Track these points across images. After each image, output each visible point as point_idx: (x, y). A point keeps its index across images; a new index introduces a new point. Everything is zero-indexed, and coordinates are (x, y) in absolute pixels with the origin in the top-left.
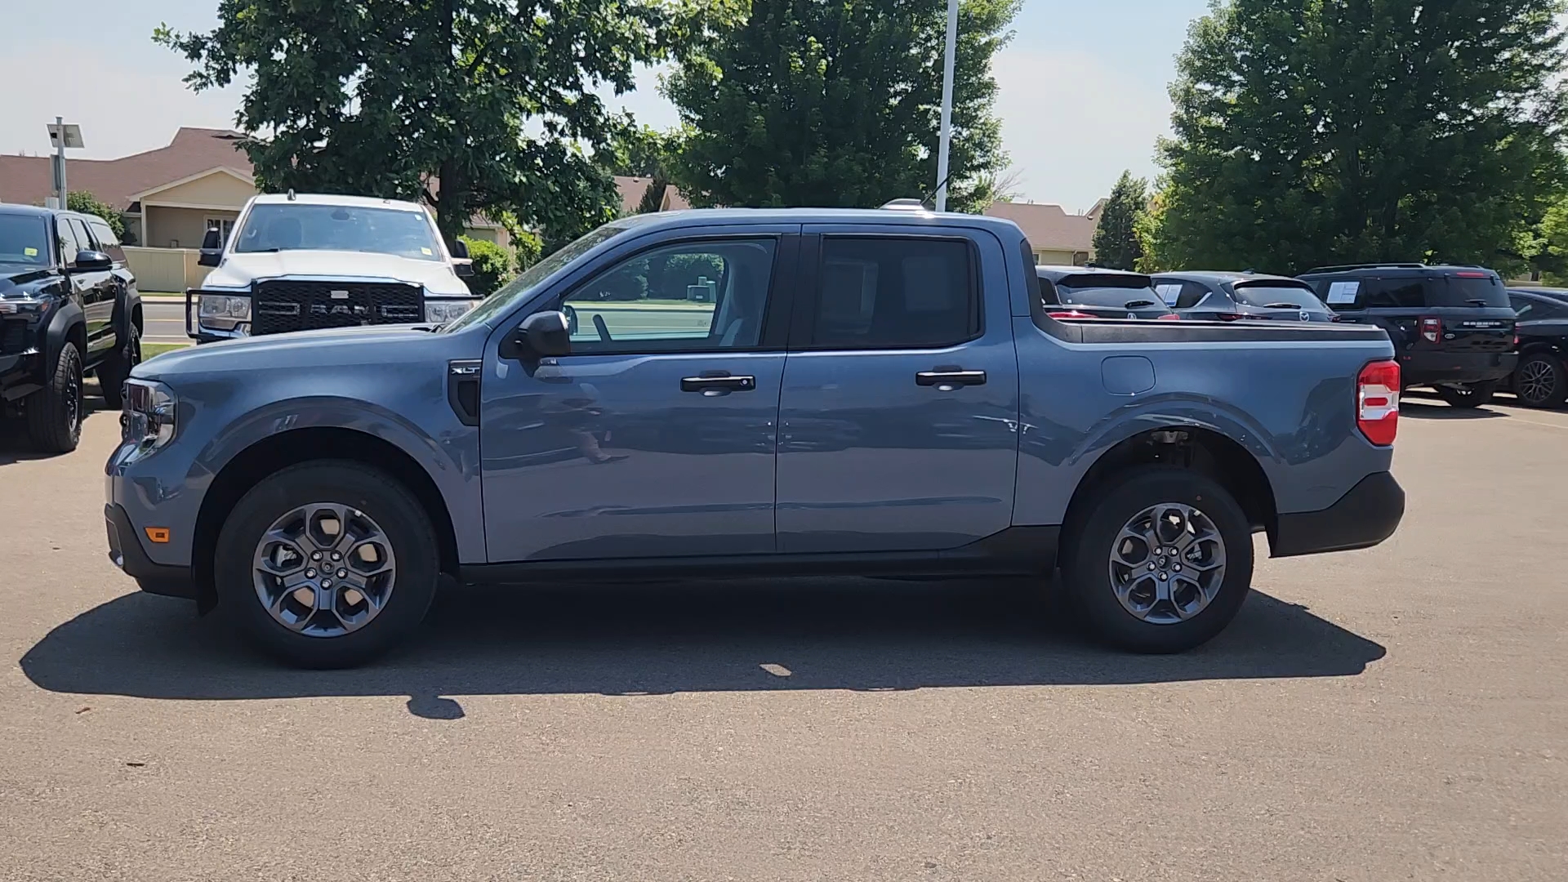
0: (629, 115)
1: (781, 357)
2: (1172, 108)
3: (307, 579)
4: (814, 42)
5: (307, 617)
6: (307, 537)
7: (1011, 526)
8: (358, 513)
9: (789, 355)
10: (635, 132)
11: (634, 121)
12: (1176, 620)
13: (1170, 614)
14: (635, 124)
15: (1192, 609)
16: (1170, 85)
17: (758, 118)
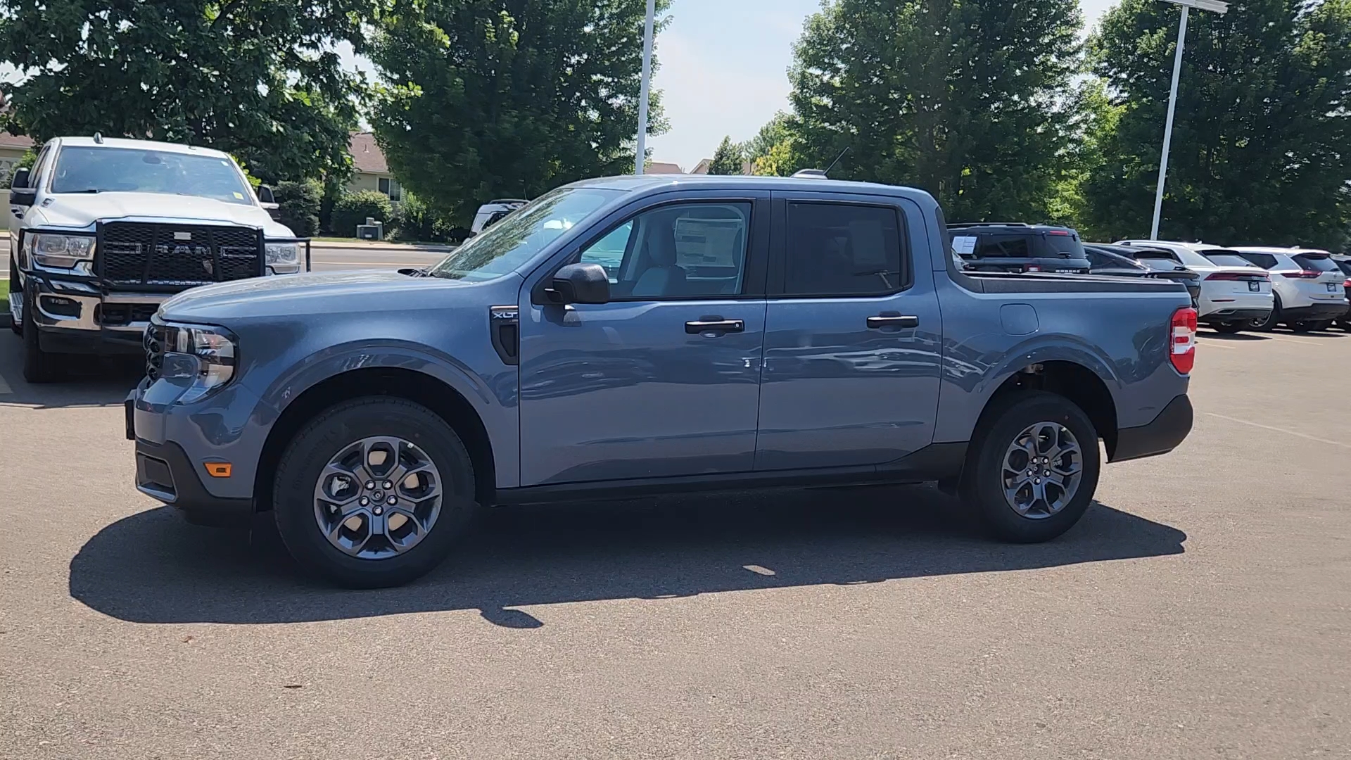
0: (362, 74)
1: (764, 304)
2: (791, 88)
3: (361, 507)
4: (506, 15)
5: (362, 542)
6: (364, 468)
7: (932, 443)
8: (411, 445)
9: (768, 302)
10: (366, 89)
11: (366, 79)
12: (1047, 515)
13: (1042, 511)
14: (367, 81)
15: (1058, 506)
16: (788, 69)
17: (457, 80)
